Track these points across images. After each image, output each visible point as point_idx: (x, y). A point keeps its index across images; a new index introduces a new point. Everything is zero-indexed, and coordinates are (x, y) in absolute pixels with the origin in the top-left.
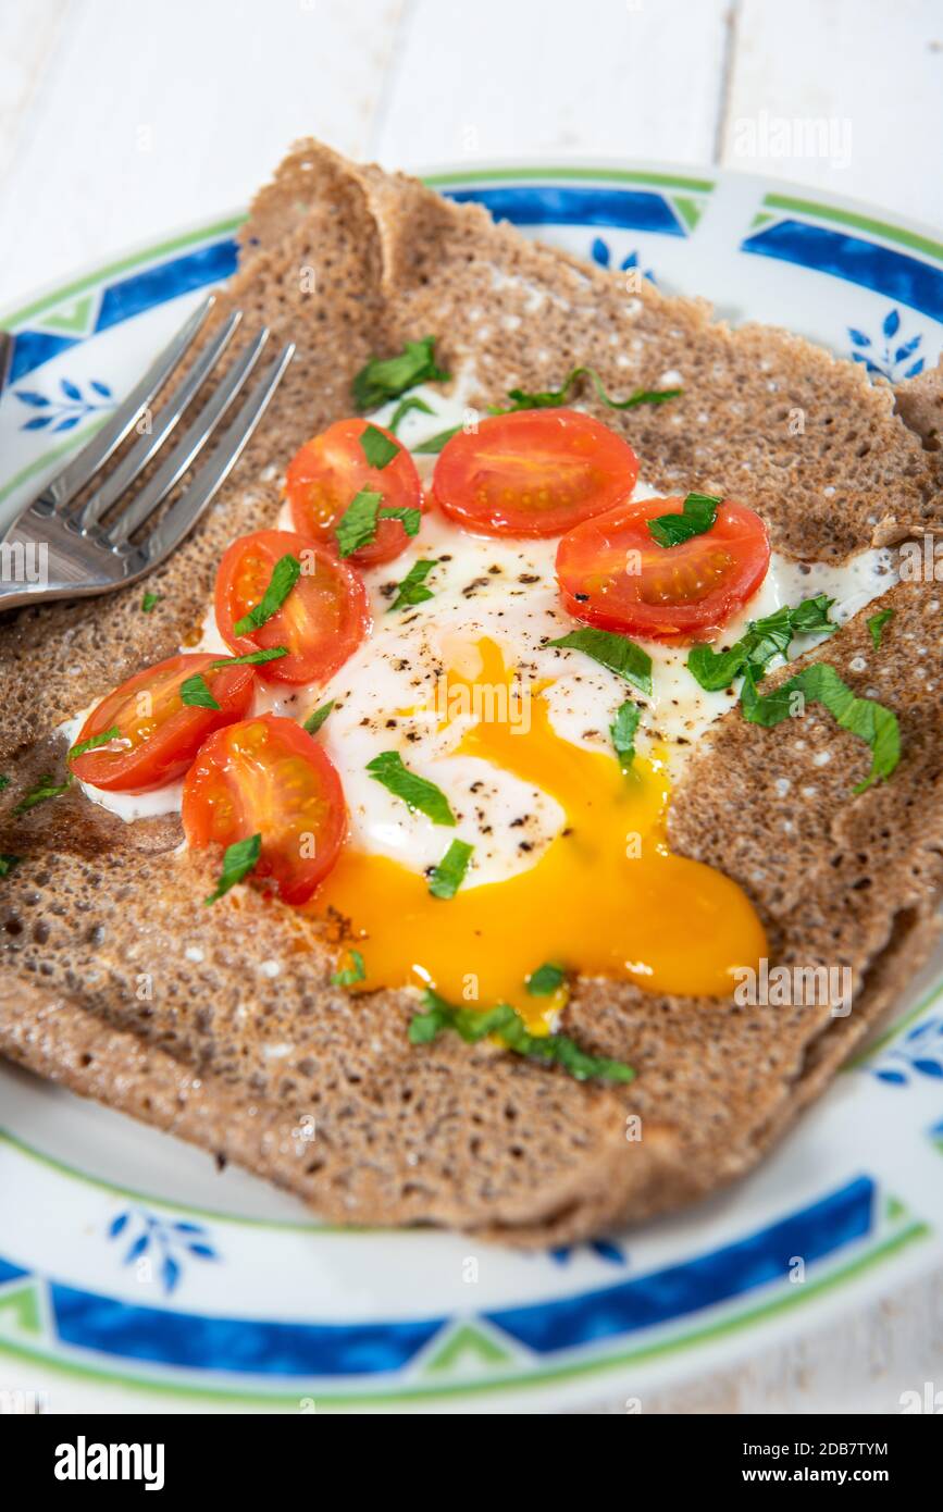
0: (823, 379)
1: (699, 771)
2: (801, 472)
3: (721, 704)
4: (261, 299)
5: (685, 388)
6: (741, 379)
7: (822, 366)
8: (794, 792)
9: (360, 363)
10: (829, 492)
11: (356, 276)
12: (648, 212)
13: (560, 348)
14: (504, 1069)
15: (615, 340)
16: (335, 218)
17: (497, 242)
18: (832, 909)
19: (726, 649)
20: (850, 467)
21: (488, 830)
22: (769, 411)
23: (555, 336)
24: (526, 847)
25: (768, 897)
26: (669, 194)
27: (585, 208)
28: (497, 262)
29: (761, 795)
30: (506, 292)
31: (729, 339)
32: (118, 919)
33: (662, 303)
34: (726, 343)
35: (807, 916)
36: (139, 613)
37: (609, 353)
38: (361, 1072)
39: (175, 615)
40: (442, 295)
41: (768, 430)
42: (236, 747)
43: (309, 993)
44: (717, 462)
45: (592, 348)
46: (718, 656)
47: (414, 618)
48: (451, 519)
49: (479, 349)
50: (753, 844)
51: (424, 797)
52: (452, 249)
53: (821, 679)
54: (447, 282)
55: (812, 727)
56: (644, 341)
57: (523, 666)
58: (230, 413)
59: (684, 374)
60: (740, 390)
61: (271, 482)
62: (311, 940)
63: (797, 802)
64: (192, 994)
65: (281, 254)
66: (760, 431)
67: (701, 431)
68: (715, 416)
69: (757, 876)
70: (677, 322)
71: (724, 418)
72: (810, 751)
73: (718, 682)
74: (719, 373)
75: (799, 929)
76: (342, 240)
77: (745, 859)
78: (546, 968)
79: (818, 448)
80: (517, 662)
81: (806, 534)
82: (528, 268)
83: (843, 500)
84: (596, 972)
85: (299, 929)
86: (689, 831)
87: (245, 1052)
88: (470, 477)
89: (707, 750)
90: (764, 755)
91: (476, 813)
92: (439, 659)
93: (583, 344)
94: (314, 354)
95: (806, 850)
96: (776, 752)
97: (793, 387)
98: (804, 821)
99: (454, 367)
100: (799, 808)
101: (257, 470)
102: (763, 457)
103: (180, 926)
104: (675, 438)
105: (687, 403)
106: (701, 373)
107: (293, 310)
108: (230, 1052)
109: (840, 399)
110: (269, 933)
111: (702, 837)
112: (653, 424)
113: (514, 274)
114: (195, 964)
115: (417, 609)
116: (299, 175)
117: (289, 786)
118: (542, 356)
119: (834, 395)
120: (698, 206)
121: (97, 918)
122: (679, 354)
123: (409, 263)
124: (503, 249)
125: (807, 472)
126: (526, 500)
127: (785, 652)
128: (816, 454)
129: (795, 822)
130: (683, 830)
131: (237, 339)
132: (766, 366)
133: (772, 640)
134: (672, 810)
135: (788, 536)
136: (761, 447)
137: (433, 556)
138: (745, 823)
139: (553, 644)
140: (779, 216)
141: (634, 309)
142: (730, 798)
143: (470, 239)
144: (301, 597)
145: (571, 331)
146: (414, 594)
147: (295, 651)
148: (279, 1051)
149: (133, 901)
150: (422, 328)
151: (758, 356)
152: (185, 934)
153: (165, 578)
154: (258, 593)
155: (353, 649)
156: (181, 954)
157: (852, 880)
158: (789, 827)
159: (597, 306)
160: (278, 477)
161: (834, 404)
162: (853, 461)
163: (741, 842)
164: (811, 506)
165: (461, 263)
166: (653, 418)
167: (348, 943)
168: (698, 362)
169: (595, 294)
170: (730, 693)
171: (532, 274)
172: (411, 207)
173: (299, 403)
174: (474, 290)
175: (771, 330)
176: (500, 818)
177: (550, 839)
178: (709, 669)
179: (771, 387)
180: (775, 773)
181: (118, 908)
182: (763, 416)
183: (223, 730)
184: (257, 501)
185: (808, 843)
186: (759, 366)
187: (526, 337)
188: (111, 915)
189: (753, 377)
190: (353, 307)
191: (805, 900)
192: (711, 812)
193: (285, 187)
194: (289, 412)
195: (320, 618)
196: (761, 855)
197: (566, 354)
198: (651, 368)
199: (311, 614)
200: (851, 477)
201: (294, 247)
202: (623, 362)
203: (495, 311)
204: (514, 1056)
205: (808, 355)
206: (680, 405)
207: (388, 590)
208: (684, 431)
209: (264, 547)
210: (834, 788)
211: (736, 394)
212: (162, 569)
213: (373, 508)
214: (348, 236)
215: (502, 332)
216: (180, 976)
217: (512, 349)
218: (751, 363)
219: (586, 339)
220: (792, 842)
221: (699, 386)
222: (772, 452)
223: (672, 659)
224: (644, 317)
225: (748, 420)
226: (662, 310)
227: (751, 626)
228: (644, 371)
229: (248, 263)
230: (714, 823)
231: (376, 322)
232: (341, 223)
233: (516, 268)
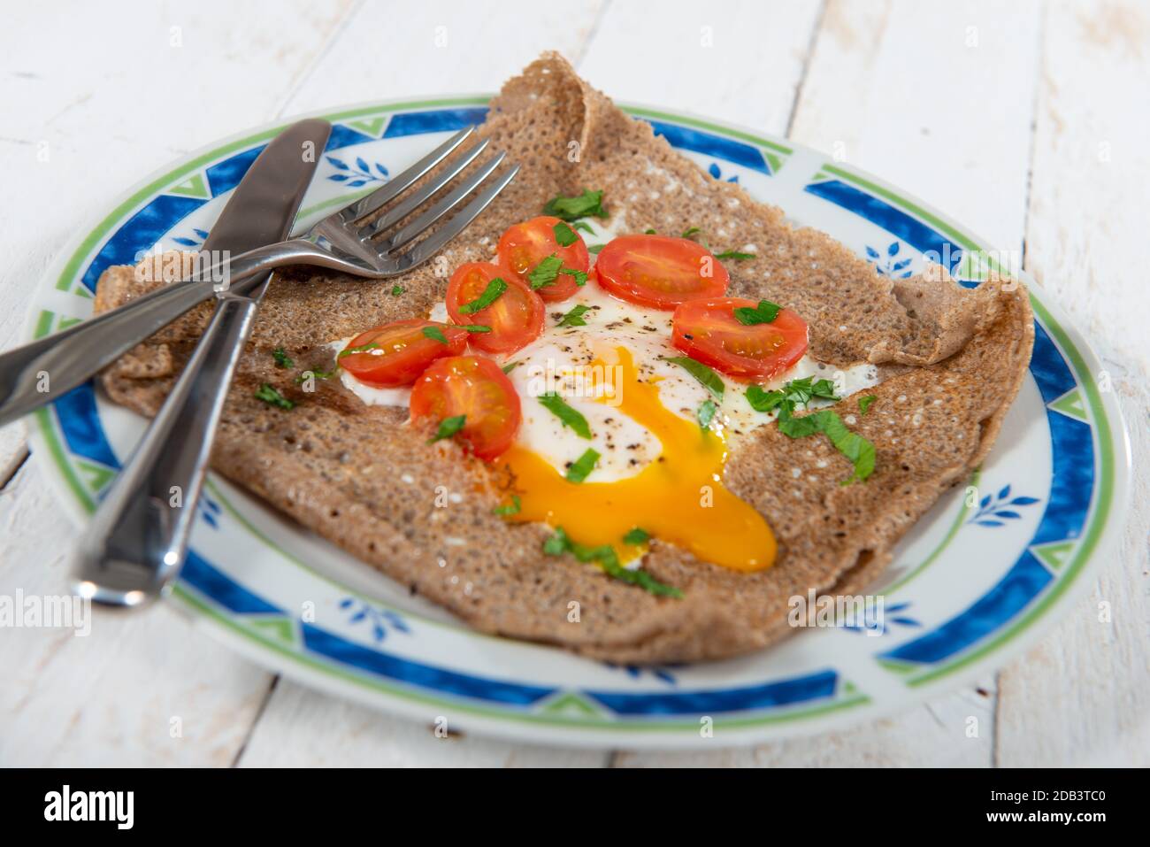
0: (848, 267)
1: (748, 449)
2: (826, 314)
3: (764, 419)
4: (496, 144)
5: (758, 256)
6: (795, 257)
7: (849, 261)
8: (803, 477)
9: (551, 196)
10: (843, 328)
11: (559, 145)
12: (749, 156)
13: (682, 216)
14: (603, 581)
15: (718, 219)
16: (554, 108)
17: (654, 147)
18: (818, 544)
19: (771, 391)
20: (859, 317)
21: (612, 447)
22: (811, 279)
23: (680, 209)
24: (633, 462)
25: (780, 528)
26: (763, 150)
27: (708, 145)
28: (652, 159)
29: (782, 473)
30: (654, 176)
31: (792, 234)
32: (359, 450)
33: (752, 205)
34: (789, 236)
35: (803, 543)
36: (390, 296)
37: (712, 226)
38: (510, 563)
39: (413, 302)
40: (612, 169)
41: (808, 289)
42: (455, 370)
43: (480, 516)
44: (774, 298)
45: (703, 221)
46: (766, 394)
47: (574, 332)
48: (604, 285)
49: (630, 206)
50: (774, 498)
51: (573, 419)
52: (624, 143)
53: (829, 420)
54: (617, 162)
55: (819, 446)
56: (737, 223)
57: (645, 366)
58: (464, 203)
59: (759, 247)
60: (794, 264)
61: (485, 246)
62: (487, 485)
63: (804, 482)
64: (404, 500)
65: (516, 120)
66: (803, 288)
67: (765, 281)
68: (776, 274)
69: (775, 515)
70: (761, 218)
71: (781, 277)
72: (815, 458)
73: (764, 407)
74: (782, 251)
75: (797, 548)
76: (555, 122)
77: (769, 505)
78: (638, 531)
79: (839, 304)
80: (642, 363)
81: (824, 349)
82: (672, 166)
83: (850, 335)
84: (668, 540)
85: (481, 477)
86: (736, 481)
87: (434, 537)
88: (621, 263)
89: (752, 440)
90: (787, 453)
91: (606, 436)
92: (591, 350)
93: (697, 217)
94: (524, 183)
95: (808, 508)
96: (794, 454)
97: (828, 268)
98: (807, 494)
99: (611, 212)
100: (805, 486)
101: (477, 237)
102: (804, 301)
103: (401, 462)
104: (748, 281)
105: (758, 264)
106: (770, 249)
107: (515, 155)
108: (425, 536)
109: (857, 280)
110: (461, 477)
111: (743, 487)
112: (735, 271)
113: (661, 167)
114: (407, 485)
115: (575, 328)
116: (540, 75)
117: (487, 396)
118: (670, 219)
119: (854, 278)
120: (781, 161)
121: (344, 448)
122: (758, 236)
123: (595, 146)
124: (658, 152)
125: (831, 315)
126: (656, 283)
127: (806, 404)
128: (838, 307)
129: (802, 492)
130: (732, 479)
131: (476, 162)
132: (812, 254)
133: (799, 394)
134: (728, 466)
135: (813, 348)
136: (803, 296)
137: (588, 305)
138: (771, 486)
139: (666, 359)
140: (831, 177)
141: (734, 204)
142: (765, 471)
143: (637, 141)
144: (505, 302)
145: (691, 208)
146: (574, 321)
147: (496, 331)
148: (457, 541)
149: (370, 442)
150: (595, 186)
151: (808, 247)
152: (405, 466)
153: (409, 281)
154: (476, 294)
155: (533, 340)
156: (399, 477)
157: (834, 531)
158: (797, 494)
159: (711, 197)
160: (489, 244)
161: (853, 282)
162: (861, 315)
163: (767, 495)
164: (830, 334)
165: (628, 153)
166: (736, 268)
167: (511, 492)
168: (769, 243)
169: (710, 190)
170: (770, 415)
171: (672, 170)
172: (604, 113)
173: (510, 208)
174: (633, 170)
175: (820, 233)
176: (621, 441)
177: (650, 462)
178: (759, 399)
179: (814, 266)
180: (792, 465)
181: (360, 445)
182: (806, 281)
183: (447, 358)
184: (473, 253)
185: (809, 505)
186: (808, 253)
187: (661, 206)
188: (355, 447)
189: (803, 258)
190: (553, 162)
191: (803, 534)
192: (751, 475)
193: (528, 81)
194: (502, 211)
195: (515, 315)
196: (779, 505)
197: (685, 220)
198: (739, 240)
199: (510, 313)
200: (859, 323)
201: (524, 118)
202: (721, 232)
203: (645, 186)
204: (609, 576)
205: (841, 252)
206: (754, 264)
207: (557, 316)
208: (754, 278)
209: (483, 270)
210: (829, 481)
211: (791, 266)
212: (407, 276)
213: (557, 266)
214: (560, 121)
215: (647, 199)
216: (396, 489)
217: (651, 210)
218: (803, 250)
219: (700, 215)
220: (798, 502)
221: (767, 256)
222: (809, 300)
223: (736, 388)
224: (740, 211)
225: (797, 281)
226: (752, 208)
227: (788, 383)
228: (734, 241)
229: (493, 121)
230: (752, 481)
231: (566, 176)
232: (557, 112)
233: (663, 164)
